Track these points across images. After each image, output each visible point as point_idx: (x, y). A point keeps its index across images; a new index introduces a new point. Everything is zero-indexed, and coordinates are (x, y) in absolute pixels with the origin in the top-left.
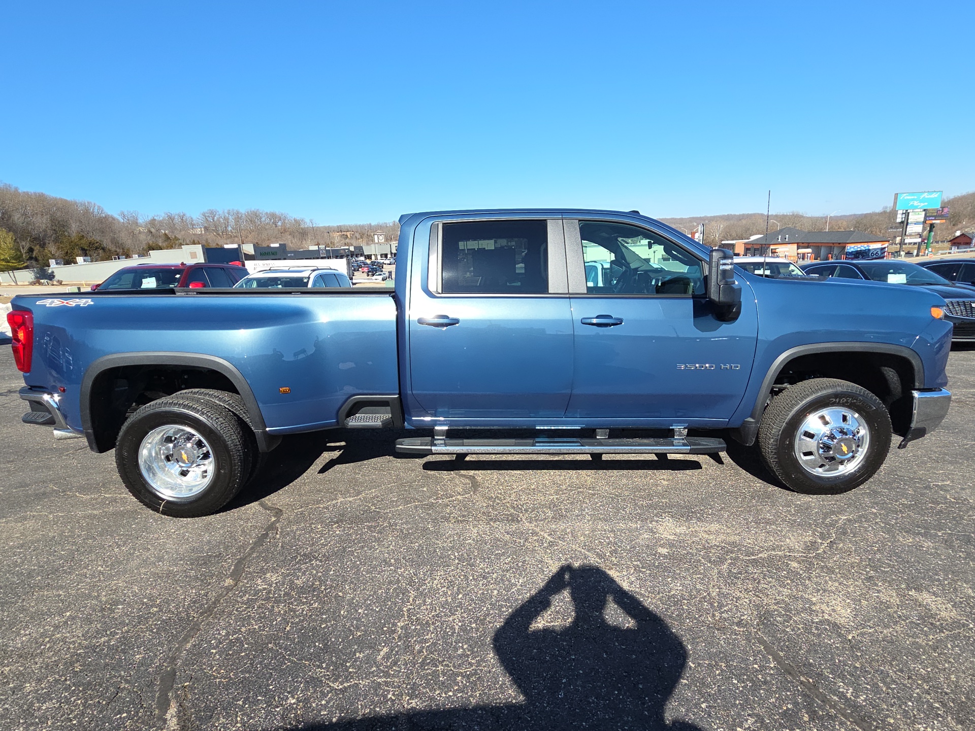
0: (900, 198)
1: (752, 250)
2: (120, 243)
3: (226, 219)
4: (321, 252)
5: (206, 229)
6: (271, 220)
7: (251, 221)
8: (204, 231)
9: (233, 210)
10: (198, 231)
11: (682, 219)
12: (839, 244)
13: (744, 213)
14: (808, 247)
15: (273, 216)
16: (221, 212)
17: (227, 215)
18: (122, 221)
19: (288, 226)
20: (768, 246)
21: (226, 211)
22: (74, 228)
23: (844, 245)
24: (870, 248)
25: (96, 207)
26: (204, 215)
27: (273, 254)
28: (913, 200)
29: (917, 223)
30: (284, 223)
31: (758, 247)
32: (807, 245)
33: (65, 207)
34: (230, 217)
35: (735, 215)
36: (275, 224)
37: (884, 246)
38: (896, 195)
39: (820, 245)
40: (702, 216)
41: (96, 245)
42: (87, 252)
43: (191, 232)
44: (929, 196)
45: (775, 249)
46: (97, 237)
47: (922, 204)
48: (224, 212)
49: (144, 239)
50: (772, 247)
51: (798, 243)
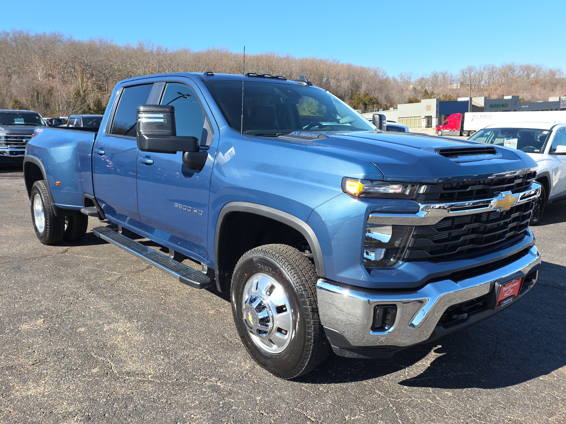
2: (391, 98)
3: (482, 74)
4: (562, 103)
5: (462, 84)
6: (524, 72)
7: (504, 75)
8: (460, 86)
9: (489, 65)
10: (454, 86)
15: (528, 69)
16: (478, 68)
17: (483, 70)
18: (400, 80)
19: (541, 77)
21: (483, 67)
22: (364, 88)
25: (382, 71)
26: (462, 72)
27: (503, 106)
30: (538, 75)
33: (363, 71)
34: (485, 72)
36: (528, 76)
41: (374, 100)
42: (367, 106)
43: (449, 87)
46: (376, 94)
48: (480, 67)
49: (408, 94)
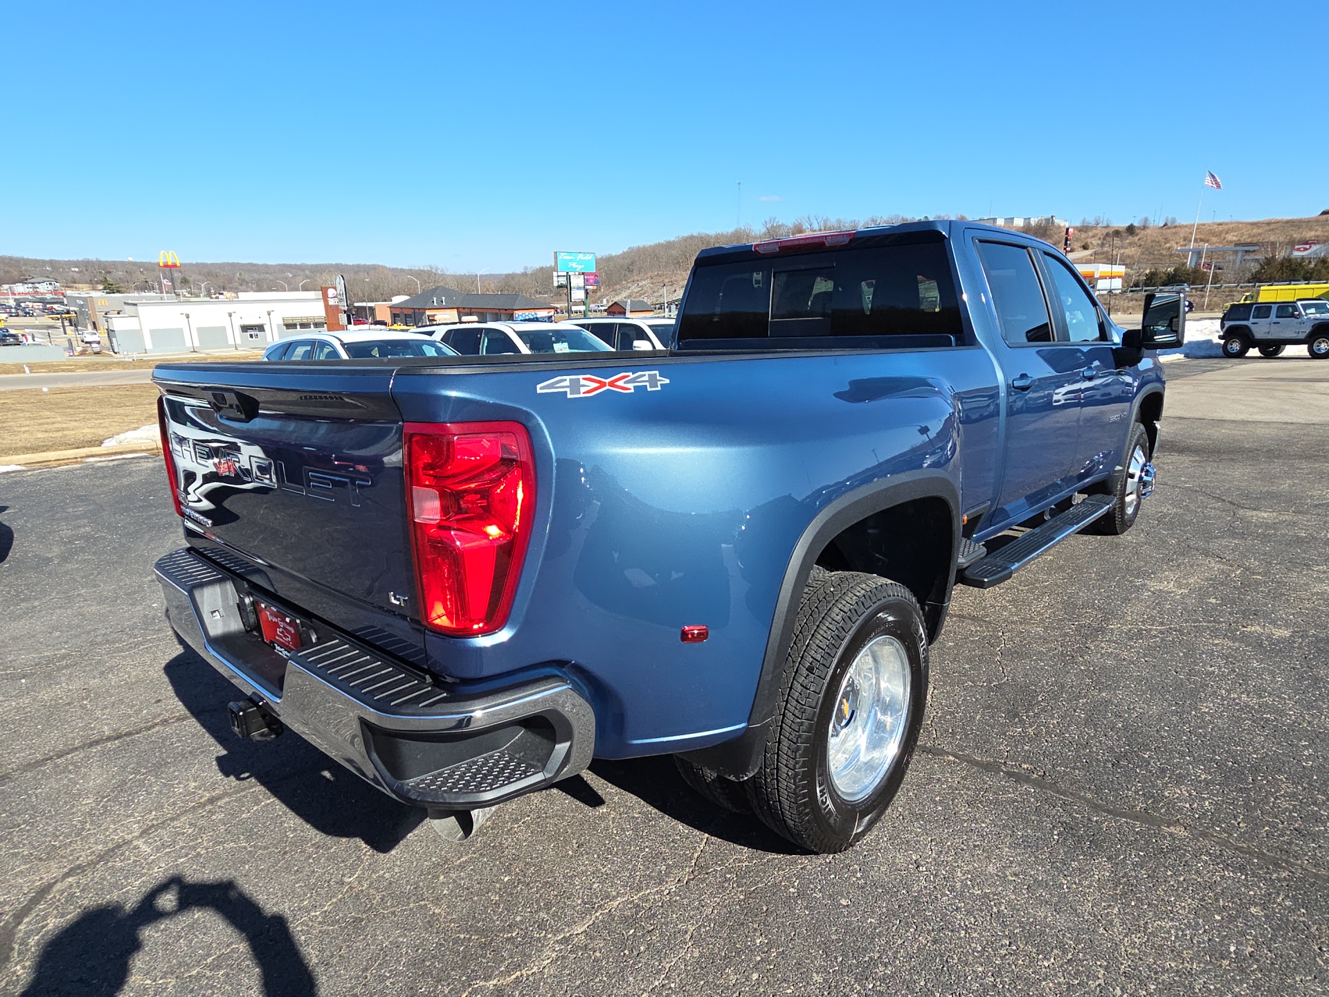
0: (560, 257)
1: (402, 317)
11: (266, 266)
12: (506, 310)
13: (359, 263)
14: (471, 314)
20: (421, 311)
23: (510, 312)
24: (538, 316)
28: (571, 261)
29: (579, 288)
31: (410, 312)
32: (468, 311)
35: (347, 265)
37: (550, 314)
38: (556, 253)
39: (484, 311)
40: (298, 263)
44: (584, 258)
45: (434, 316)
47: (580, 267)
50: (428, 313)
51: (458, 308)
